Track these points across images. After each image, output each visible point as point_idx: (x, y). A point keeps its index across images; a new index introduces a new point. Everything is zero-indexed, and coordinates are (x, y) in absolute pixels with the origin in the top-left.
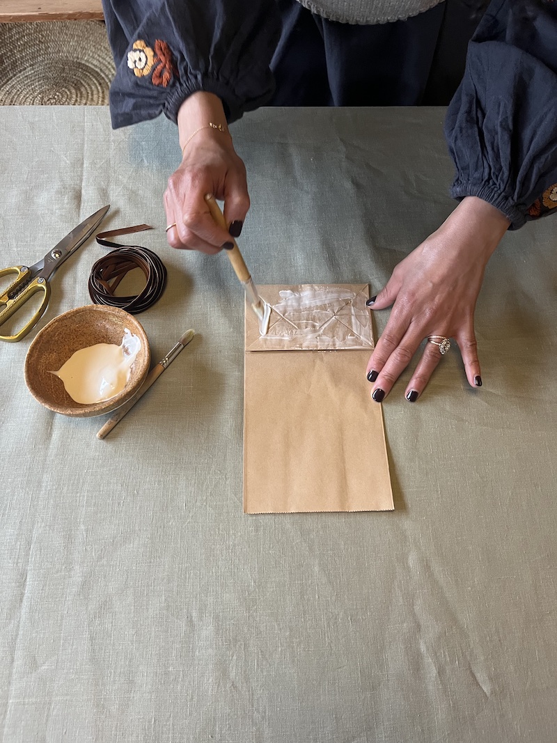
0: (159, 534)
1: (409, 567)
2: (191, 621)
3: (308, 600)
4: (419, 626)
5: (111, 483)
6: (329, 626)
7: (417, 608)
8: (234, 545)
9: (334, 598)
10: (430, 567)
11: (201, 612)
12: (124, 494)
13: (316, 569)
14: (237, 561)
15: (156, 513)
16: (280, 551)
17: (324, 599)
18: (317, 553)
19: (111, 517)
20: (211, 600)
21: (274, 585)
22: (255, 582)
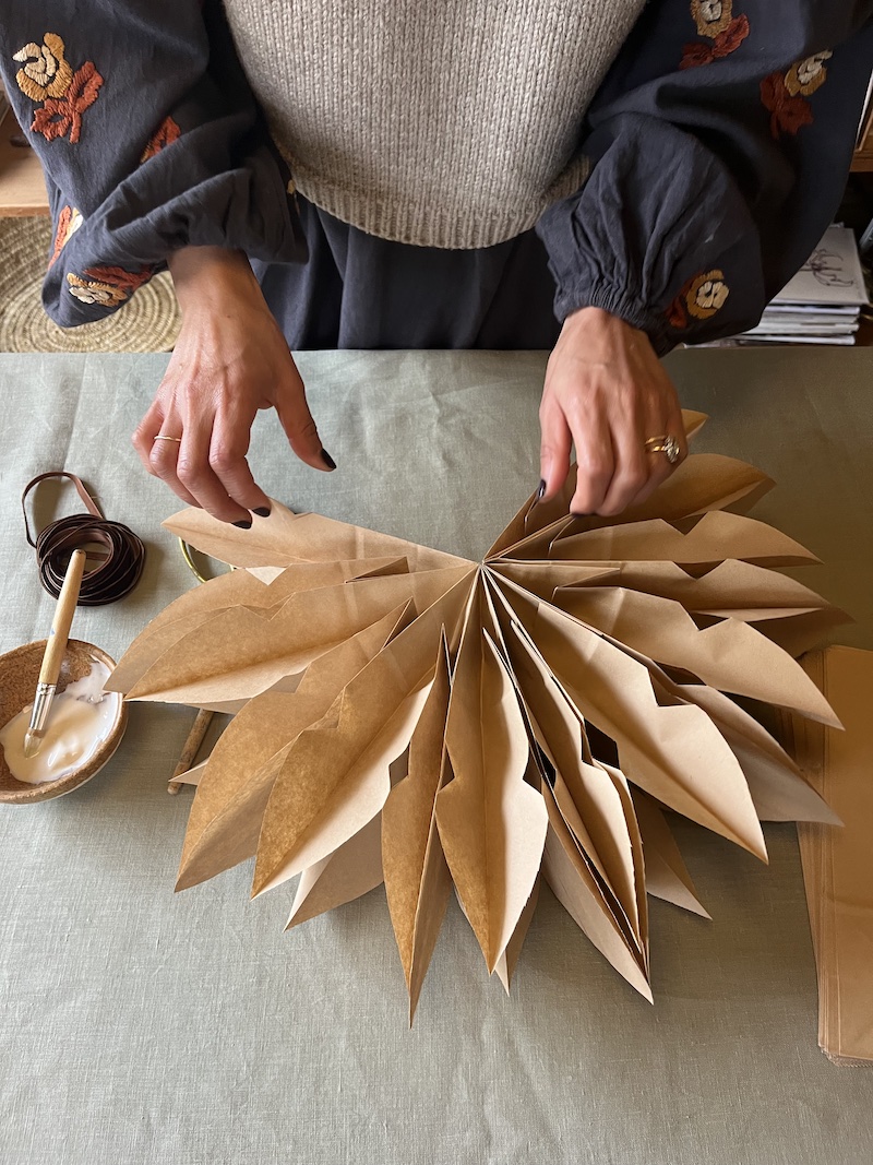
0: (115, 985)
1: (481, 1042)
2: (149, 1124)
3: (326, 1094)
4: (488, 1137)
5: (53, 906)
6: (353, 1136)
7: (488, 1109)
8: (223, 1006)
9: (364, 1092)
10: (513, 1042)
11: (165, 1110)
12: (70, 922)
13: (343, 1044)
14: (225, 1031)
15: (115, 953)
16: (290, 1015)
17: (350, 1093)
18: (346, 1017)
19: (47, 958)
20: (180, 1093)
21: (276, 1069)
22: (248, 1066)
